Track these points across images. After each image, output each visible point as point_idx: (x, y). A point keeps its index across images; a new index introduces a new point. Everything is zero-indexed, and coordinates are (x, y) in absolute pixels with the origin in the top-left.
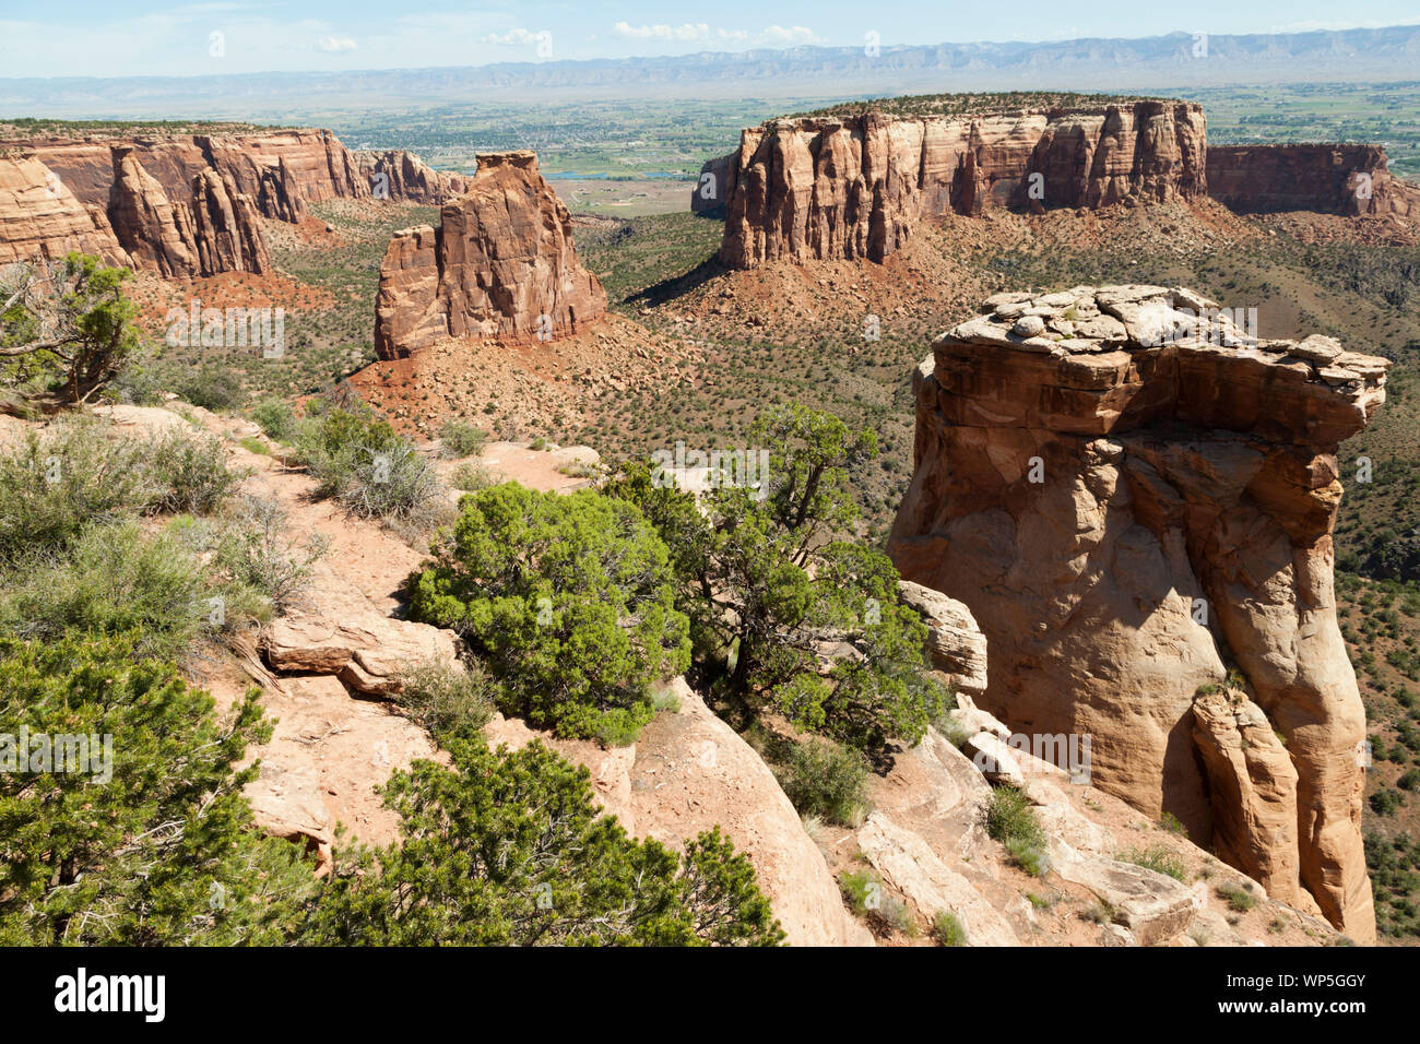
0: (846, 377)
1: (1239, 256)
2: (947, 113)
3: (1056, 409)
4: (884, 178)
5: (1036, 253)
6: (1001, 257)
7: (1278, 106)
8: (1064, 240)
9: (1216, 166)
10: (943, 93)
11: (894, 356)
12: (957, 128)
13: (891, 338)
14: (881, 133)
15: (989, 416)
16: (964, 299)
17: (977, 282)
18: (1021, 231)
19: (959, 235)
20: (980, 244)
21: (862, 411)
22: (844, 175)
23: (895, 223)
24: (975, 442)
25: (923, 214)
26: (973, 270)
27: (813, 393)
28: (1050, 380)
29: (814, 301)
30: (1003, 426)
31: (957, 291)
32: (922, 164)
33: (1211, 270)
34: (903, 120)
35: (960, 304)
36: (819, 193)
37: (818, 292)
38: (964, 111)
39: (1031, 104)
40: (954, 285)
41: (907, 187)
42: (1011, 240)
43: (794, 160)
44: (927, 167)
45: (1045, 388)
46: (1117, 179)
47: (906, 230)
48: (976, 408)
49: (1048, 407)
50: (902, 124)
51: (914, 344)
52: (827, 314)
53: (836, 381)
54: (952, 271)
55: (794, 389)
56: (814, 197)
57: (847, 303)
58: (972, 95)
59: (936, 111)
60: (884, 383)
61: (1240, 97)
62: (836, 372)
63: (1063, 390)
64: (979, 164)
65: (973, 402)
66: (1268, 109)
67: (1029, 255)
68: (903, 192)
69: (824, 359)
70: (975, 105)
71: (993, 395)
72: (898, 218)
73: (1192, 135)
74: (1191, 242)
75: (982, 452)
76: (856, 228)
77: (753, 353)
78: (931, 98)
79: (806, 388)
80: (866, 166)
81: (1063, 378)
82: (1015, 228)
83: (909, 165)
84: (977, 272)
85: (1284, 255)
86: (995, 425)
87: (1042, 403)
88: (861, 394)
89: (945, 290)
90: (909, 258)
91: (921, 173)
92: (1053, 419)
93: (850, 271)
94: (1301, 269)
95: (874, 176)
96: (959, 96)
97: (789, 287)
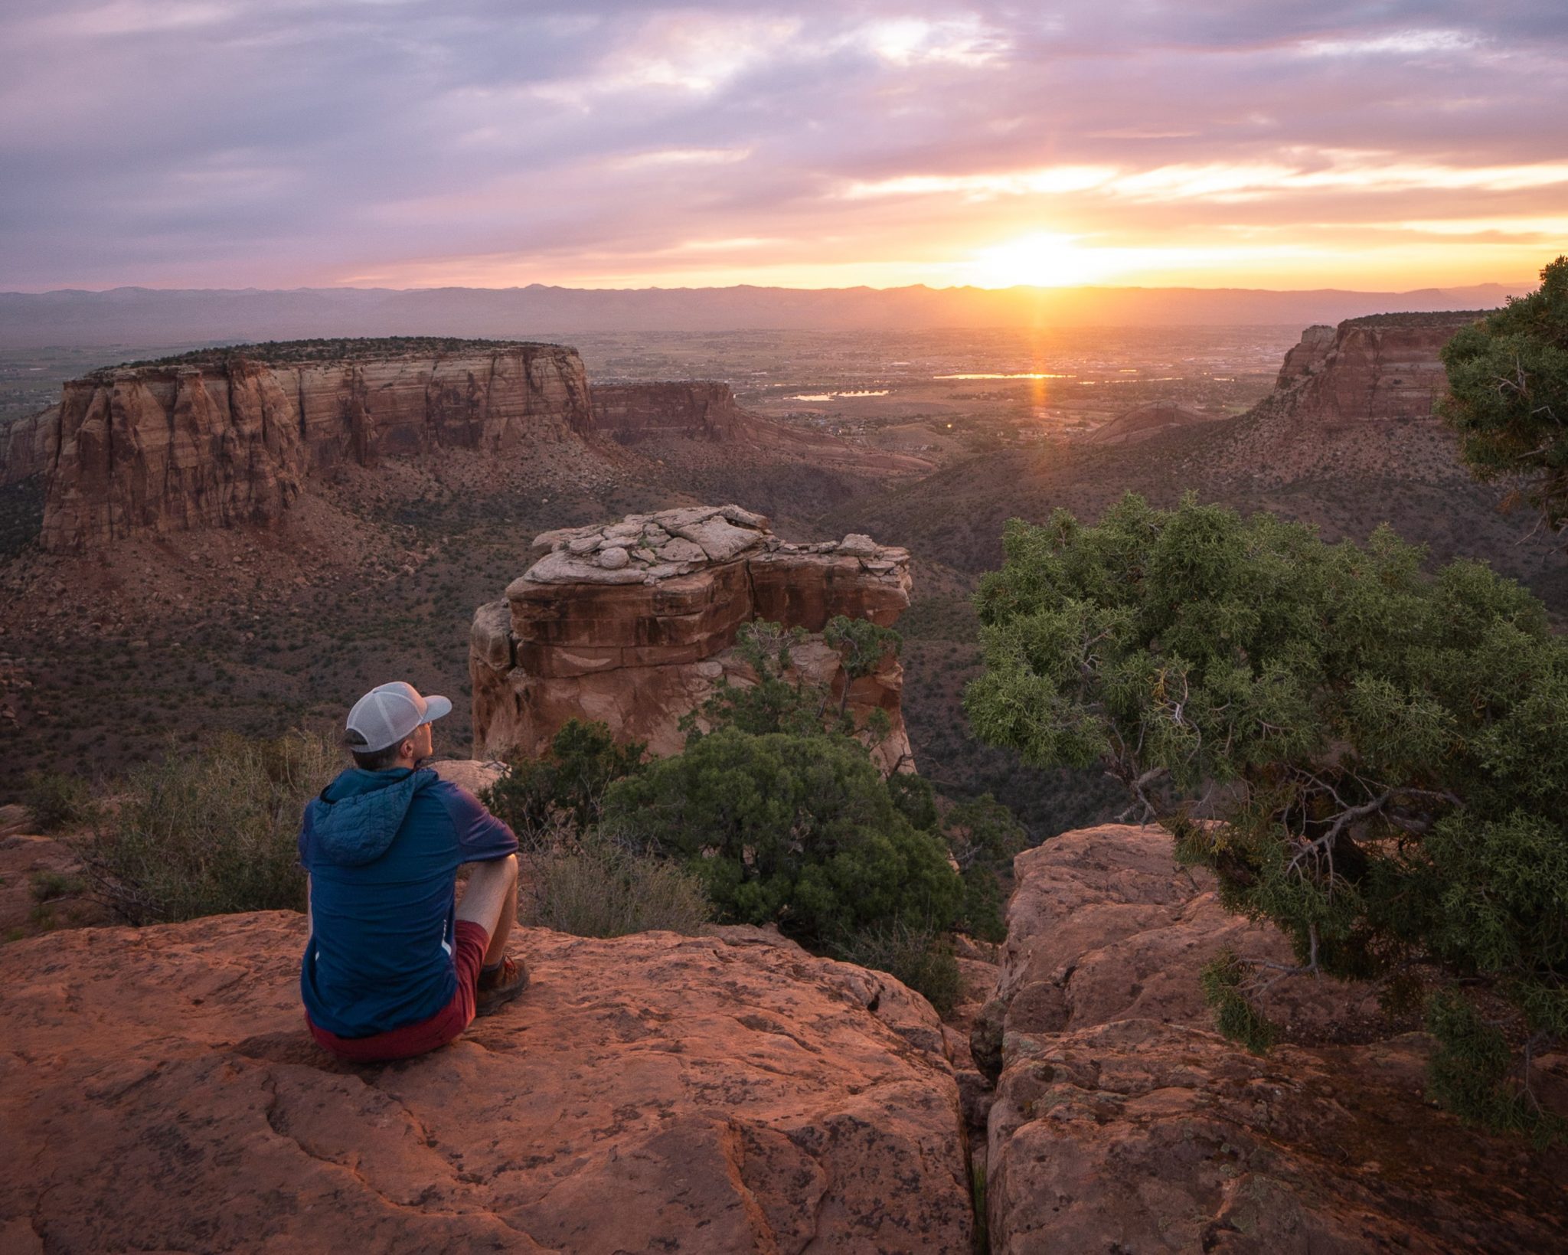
0: (245, 671)
1: (638, 485)
2: (324, 359)
3: (653, 640)
4: (261, 430)
5: (445, 500)
6: (408, 508)
7: (635, 350)
8: (470, 484)
9: (599, 404)
10: (315, 338)
11: (302, 636)
12: (336, 374)
13: (293, 614)
14: (251, 381)
15: (579, 661)
16: (374, 559)
17: (386, 537)
18: (424, 478)
19: (356, 488)
20: (382, 495)
21: (272, 710)
22: (209, 432)
23: (279, 480)
24: (565, 695)
25: (311, 468)
26: (379, 525)
27: (200, 700)
28: (644, 612)
29: (186, 584)
30: (597, 671)
31: (365, 551)
32: (302, 413)
33: (618, 501)
34: (274, 367)
35: (372, 564)
36: (179, 452)
37: (189, 572)
38: (342, 357)
39: (414, 349)
40: (361, 543)
41: (288, 439)
42: (415, 489)
43: (140, 415)
44: (307, 417)
45: (640, 623)
46: (512, 420)
47: (293, 487)
48: (566, 656)
49: (645, 641)
50: (272, 371)
51: (324, 619)
52: (206, 598)
53: (231, 679)
54: (357, 527)
55: (174, 700)
56: (171, 456)
57: (231, 580)
58: (349, 340)
59: (310, 356)
60: (292, 671)
61: (602, 342)
62: (228, 667)
63: (659, 619)
64: (368, 411)
65: (559, 650)
66: (628, 353)
67: (437, 504)
68: (285, 445)
69: (210, 654)
70: (353, 351)
71: (584, 639)
72: (283, 474)
73: (574, 377)
74: (594, 477)
75: (574, 706)
76: (230, 489)
77: (107, 663)
78: (305, 344)
79: (190, 695)
80: (235, 417)
81: (658, 606)
82: (418, 476)
83: (287, 414)
84: (384, 526)
85: (675, 483)
86: (587, 673)
87: (638, 637)
88: (267, 689)
89: (351, 551)
90: (303, 519)
91: (302, 423)
92: (650, 653)
93: (228, 541)
94: (692, 493)
95: (248, 428)
96: (334, 341)
97: (148, 570)
